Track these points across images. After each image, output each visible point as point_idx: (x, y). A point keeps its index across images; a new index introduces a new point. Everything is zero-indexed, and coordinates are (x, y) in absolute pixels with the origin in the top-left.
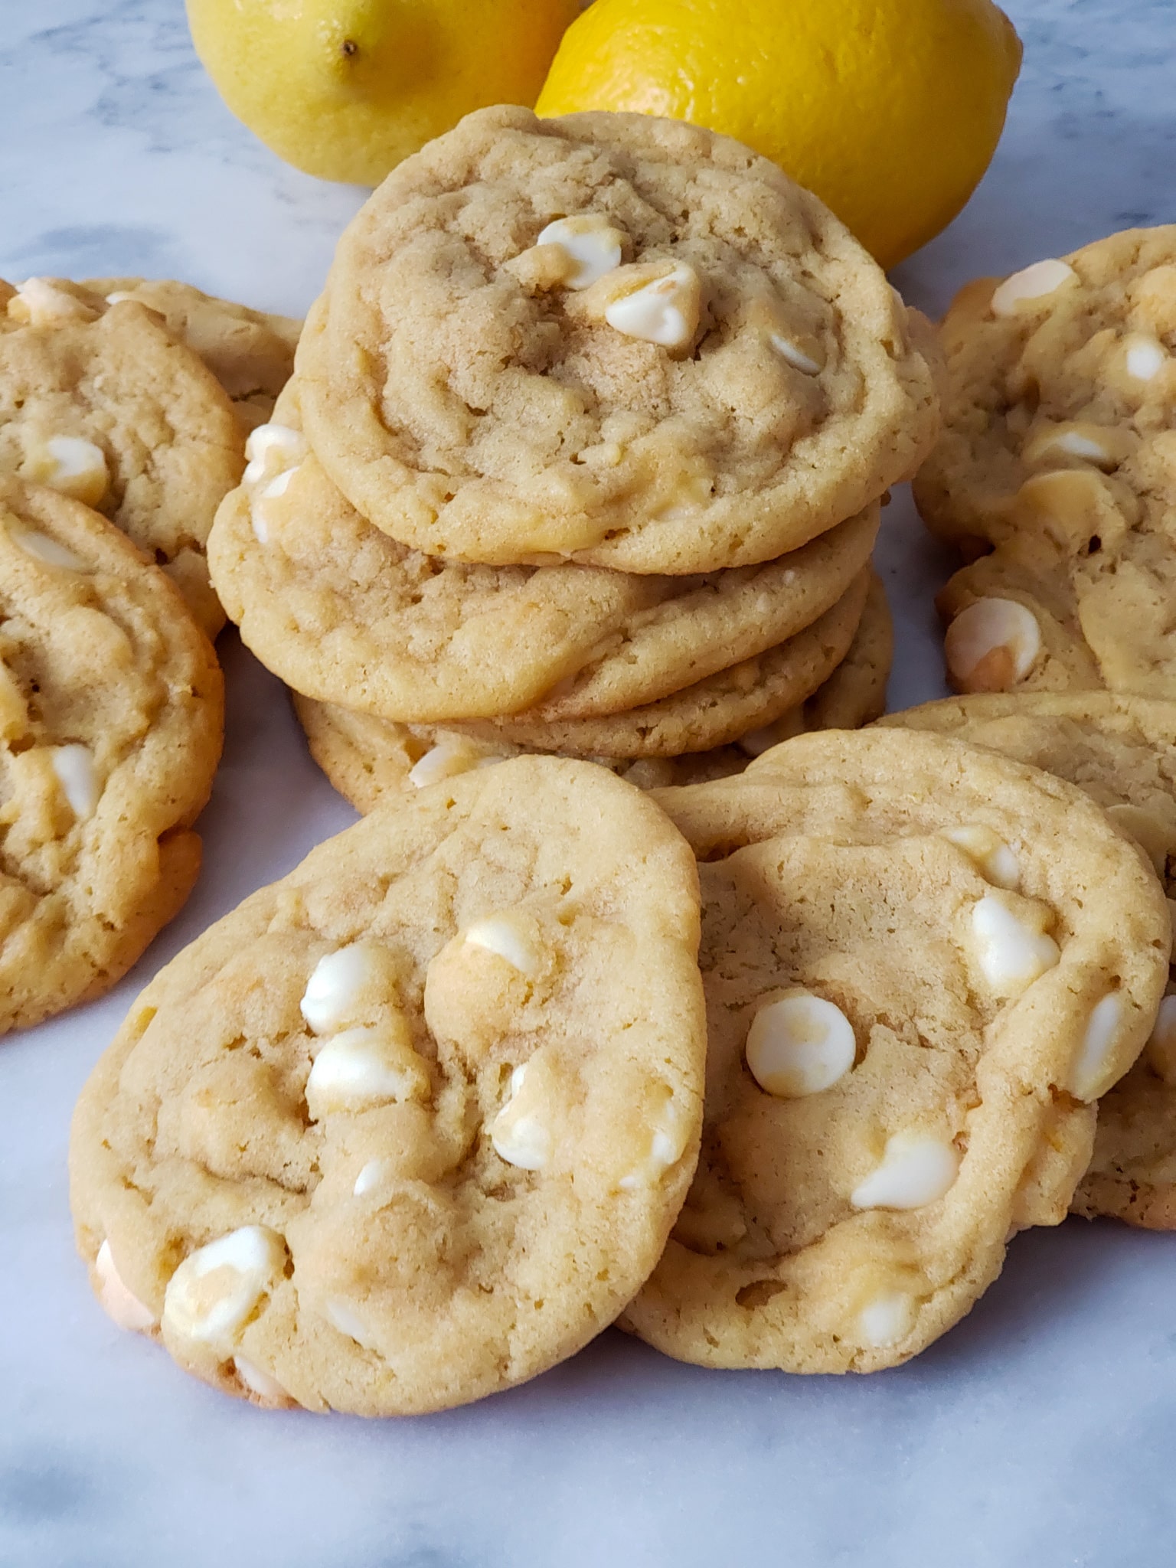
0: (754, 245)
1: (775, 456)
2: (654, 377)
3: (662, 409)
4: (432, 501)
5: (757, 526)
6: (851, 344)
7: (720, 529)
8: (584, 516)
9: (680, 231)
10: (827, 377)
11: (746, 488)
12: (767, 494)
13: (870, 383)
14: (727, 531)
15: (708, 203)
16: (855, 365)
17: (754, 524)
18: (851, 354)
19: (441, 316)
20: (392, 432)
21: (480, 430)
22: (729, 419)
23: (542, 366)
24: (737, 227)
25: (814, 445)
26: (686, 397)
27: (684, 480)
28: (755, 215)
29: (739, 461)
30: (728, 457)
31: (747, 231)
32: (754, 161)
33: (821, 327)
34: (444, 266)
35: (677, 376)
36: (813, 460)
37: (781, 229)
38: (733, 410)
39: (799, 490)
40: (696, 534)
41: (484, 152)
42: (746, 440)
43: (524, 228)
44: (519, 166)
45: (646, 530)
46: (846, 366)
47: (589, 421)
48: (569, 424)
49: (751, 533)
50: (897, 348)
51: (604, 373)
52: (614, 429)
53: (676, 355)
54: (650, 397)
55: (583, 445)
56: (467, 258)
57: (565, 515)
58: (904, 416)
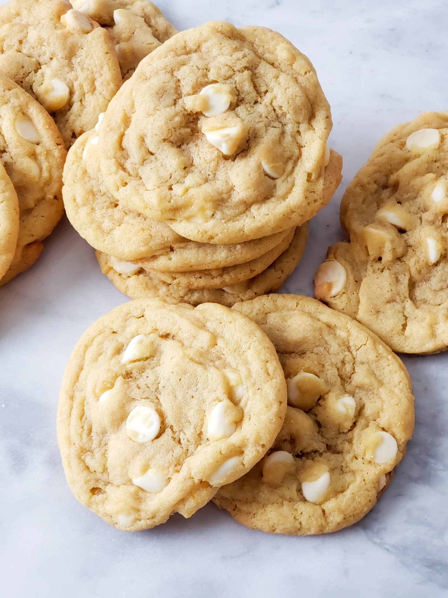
0: (284, 115)
1: (242, 208)
2: (213, 164)
3: (211, 177)
4: (119, 184)
5: (220, 235)
6: (297, 170)
7: (206, 232)
8: (160, 212)
9: (259, 99)
10: (279, 182)
11: (224, 219)
12: (230, 224)
13: (294, 189)
14: (209, 233)
15: (275, 92)
16: (293, 180)
17: (219, 234)
18: (295, 174)
19: (149, 115)
20: (122, 149)
21: (148, 161)
22: (232, 189)
23: (178, 144)
24: (280, 106)
25: (259, 208)
26: (221, 175)
27: (202, 209)
28: (288, 103)
29: (227, 207)
30: (223, 204)
31: (283, 108)
32: (308, 73)
33: (290, 158)
34: (161, 93)
35: (222, 166)
36: (255, 215)
37: (297, 111)
38: (235, 186)
39: (242, 226)
40: (196, 232)
41: (206, 41)
42: (233, 200)
43: (198, 84)
44: (215, 52)
45: (182, 223)
46: (289, 180)
47: (183, 173)
48: (176, 172)
49: (218, 236)
50: (313, 177)
51: (198, 155)
52: (190, 180)
53: (226, 158)
54: (209, 170)
55: (176, 182)
56: (172, 91)
57: (154, 210)
58: (300, 207)
